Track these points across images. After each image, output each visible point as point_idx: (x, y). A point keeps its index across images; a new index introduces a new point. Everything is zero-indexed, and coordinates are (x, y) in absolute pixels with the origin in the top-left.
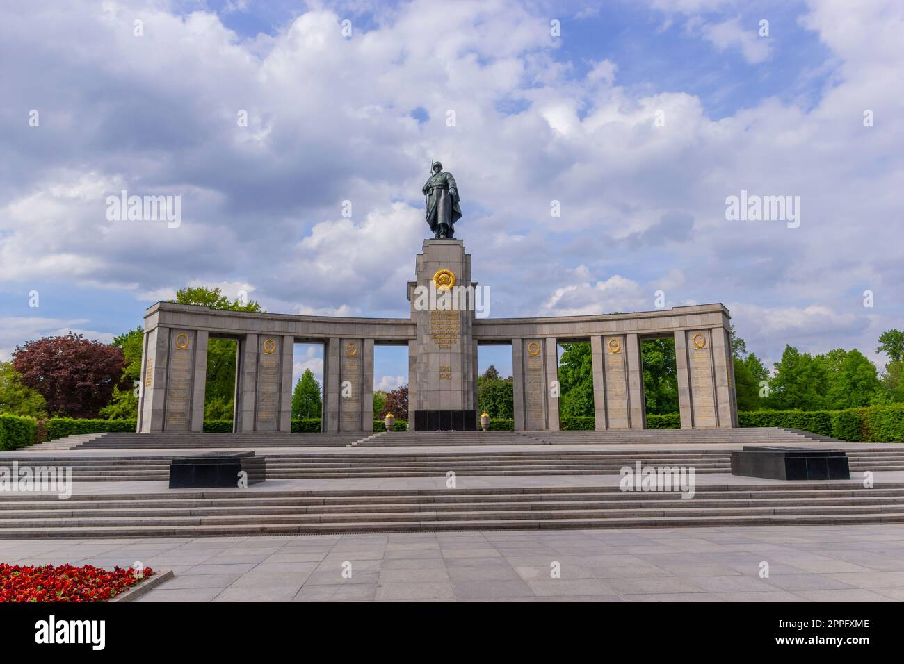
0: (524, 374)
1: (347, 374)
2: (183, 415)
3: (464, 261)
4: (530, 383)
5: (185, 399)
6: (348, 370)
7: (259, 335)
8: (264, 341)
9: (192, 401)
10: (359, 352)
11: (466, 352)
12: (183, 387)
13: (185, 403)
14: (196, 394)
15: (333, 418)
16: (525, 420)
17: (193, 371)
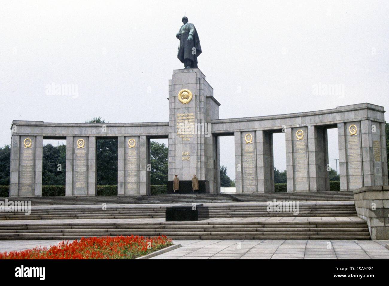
0: (242, 155)
1: (129, 159)
2: (30, 186)
3: (198, 82)
4: (246, 161)
5: (31, 177)
6: (130, 156)
7: (74, 137)
8: (78, 140)
9: (35, 178)
10: (136, 145)
11: (199, 142)
12: (29, 170)
13: (31, 179)
14: (37, 173)
15: (121, 186)
16: (243, 186)
17: (34, 160)
